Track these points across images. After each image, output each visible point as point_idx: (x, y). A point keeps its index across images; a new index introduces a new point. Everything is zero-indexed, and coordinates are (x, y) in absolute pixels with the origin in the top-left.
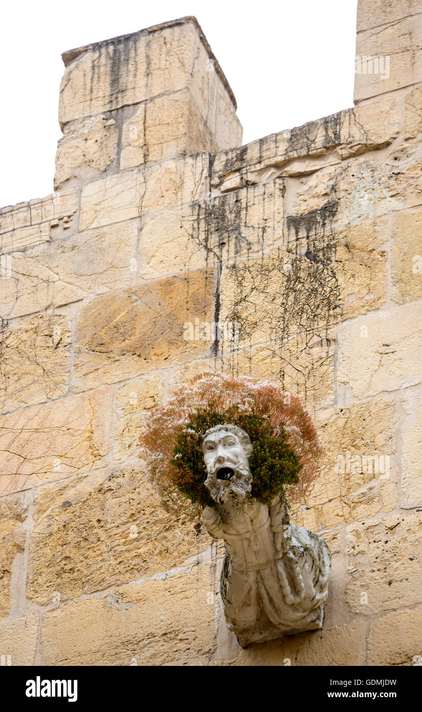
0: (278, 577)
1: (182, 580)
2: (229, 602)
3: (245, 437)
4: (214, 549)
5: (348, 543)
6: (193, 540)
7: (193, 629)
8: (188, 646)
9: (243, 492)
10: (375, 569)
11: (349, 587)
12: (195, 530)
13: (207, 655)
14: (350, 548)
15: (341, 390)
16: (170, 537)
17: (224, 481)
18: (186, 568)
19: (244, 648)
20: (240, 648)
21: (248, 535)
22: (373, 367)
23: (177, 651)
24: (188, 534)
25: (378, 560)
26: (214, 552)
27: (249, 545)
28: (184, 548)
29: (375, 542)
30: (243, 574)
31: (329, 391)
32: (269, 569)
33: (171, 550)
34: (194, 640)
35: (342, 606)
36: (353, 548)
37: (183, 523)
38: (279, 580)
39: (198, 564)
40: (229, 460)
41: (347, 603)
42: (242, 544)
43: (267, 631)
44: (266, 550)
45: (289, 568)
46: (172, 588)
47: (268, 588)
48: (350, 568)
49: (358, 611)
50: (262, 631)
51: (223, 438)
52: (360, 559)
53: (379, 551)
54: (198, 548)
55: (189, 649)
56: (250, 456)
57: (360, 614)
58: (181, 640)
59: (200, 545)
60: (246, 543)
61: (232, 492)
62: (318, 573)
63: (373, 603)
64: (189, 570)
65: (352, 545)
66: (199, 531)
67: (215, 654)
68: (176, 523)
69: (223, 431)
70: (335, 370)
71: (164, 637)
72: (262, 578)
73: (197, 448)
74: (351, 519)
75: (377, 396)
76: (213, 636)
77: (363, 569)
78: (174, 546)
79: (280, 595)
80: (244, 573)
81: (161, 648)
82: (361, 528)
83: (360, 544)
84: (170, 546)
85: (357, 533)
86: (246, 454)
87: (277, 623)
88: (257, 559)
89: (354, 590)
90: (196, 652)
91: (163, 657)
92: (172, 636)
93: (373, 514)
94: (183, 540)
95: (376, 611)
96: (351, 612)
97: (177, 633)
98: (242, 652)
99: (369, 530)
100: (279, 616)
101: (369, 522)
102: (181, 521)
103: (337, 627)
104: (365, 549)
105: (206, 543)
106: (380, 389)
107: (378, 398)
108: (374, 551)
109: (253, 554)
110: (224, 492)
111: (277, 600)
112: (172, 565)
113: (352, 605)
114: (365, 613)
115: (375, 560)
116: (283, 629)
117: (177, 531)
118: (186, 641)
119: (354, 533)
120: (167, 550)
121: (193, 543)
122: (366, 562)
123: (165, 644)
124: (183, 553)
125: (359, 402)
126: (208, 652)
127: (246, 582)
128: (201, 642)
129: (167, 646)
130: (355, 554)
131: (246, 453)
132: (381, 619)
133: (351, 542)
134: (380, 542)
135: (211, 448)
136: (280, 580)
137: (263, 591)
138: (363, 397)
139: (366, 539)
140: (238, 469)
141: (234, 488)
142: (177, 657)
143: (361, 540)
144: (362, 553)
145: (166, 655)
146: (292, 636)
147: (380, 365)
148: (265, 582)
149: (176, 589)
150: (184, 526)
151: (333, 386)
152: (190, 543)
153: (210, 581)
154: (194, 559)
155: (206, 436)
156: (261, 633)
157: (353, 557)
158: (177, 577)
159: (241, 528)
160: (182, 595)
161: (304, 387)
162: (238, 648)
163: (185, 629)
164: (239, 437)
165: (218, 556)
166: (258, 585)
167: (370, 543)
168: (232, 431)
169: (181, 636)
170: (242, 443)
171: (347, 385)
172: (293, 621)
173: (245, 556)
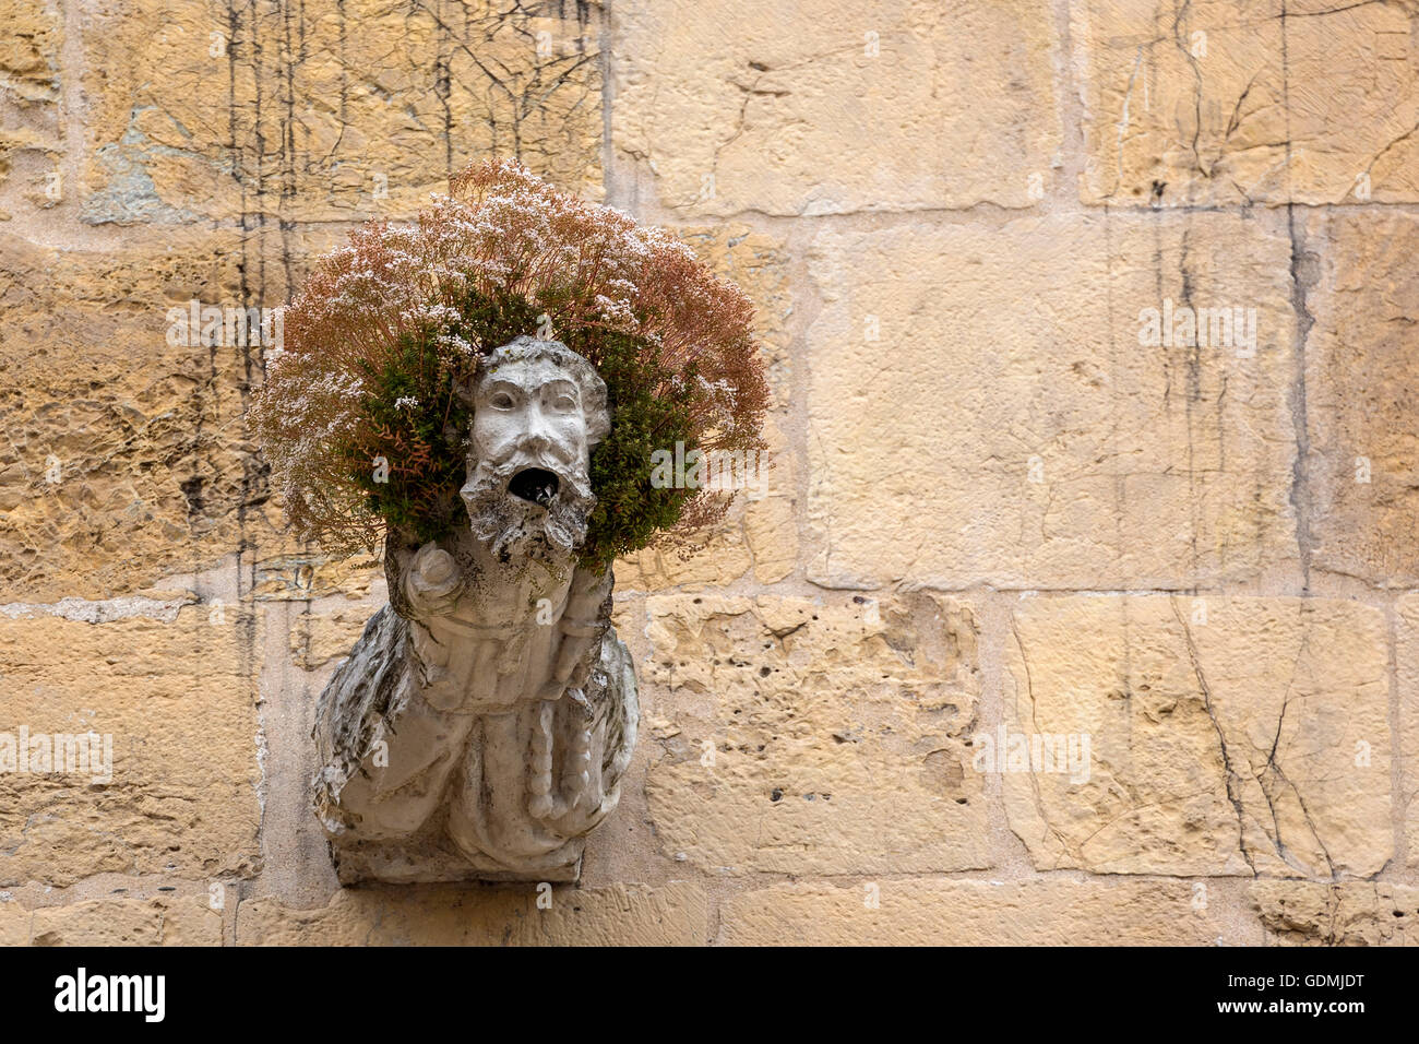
0: (530, 743)
1: (150, 637)
2: (365, 773)
3: (599, 390)
4: (247, 569)
5: (651, 647)
6: (178, 525)
7: (189, 792)
8: (174, 841)
9: (569, 543)
10: (733, 743)
11: (658, 779)
12: (184, 497)
13: (232, 881)
14: (658, 664)
15: (624, 174)
16: (103, 496)
17: (530, 505)
18: (161, 604)
19: (348, 886)
20: (335, 881)
21: (504, 634)
22: (719, 126)
23: (139, 846)
24: (162, 502)
25: (742, 719)
26: (247, 577)
27: (495, 657)
28: (153, 543)
29: (731, 662)
30: (438, 718)
31: (590, 169)
32: (513, 718)
33: (112, 537)
34: (192, 825)
35: (636, 829)
36: (668, 665)
37: (146, 466)
38: (530, 752)
39: (198, 601)
40: (555, 449)
41: (652, 823)
42: (477, 650)
43: (431, 862)
44: (529, 674)
45: (562, 725)
46: (118, 653)
47: (490, 763)
48: (658, 723)
49: (683, 856)
50: (416, 857)
51: (547, 385)
52: (687, 702)
53: (744, 694)
54: (197, 554)
55: (178, 849)
56: (597, 441)
57: (692, 867)
58: (150, 816)
59: (202, 545)
60: (488, 650)
61: (542, 539)
62: (614, 742)
63: (728, 841)
64: (170, 615)
65: (664, 656)
66: (198, 504)
67: (257, 884)
68: (123, 459)
69: (547, 362)
70: (606, 107)
71: (99, 796)
72: (483, 737)
73: (458, 389)
74: (660, 578)
75: (734, 222)
76: (251, 830)
77: (696, 735)
78: (123, 529)
79: (517, 790)
80: (444, 717)
81: (91, 826)
82: (692, 614)
83: (687, 658)
84: (107, 526)
85: (679, 626)
86: (589, 436)
87: (471, 850)
88: (497, 692)
89: (671, 792)
90: (198, 865)
91: (98, 855)
92: (126, 797)
93: (727, 579)
94: (149, 517)
95: (738, 869)
96: (663, 853)
97: (138, 791)
98: (339, 895)
99: (715, 625)
100: (492, 838)
101: (715, 601)
102: (138, 459)
103: (622, 887)
104: (705, 677)
105: (221, 545)
106: (743, 204)
107: (737, 228)
108: (728, 690)
109: (494, 678)
110: (520, 534)
111: (505, 801)
112: (116, 585)
113: (665, 832)
114: (706, 867)
115: (732, 716)
116: (481, 865)
117: (126, 484)
118: (167, 824)
119: (669, 621)
120: (98, 536)
121: (178, 534)
122: (707, 715)
123: (102, 815)
124: (151, 559)
125: (679, 226)
126: (237, 873)
127: (439, 738)
128: (211, 836)
129: (107, 825)
130: (674, 685)
131: (590, 432)
132: (750, 895)
133: (662, 647)
134: (745, 668)
135: (506, 403)
136: (532, 752)
137: (474, 770)
138: (692, 214)
139: (706, 648)
140: (570, 479)
141: (550, 528)
142: (139, 863)
143: (692, 647)
144: (694, 686)
145: (106, 850)
146: (491, 883)
147: (743, 125)
148: (491, 749)
149: (132, 660)
150: (148, 474)
151: (602, 155)
152: (172, 534)
153: (235, 663)
154: (185, 583)
155: (495, 366)
156: (411, 862)
157: (666, 693)
158: (136, 623)
159: (494, 614)
160: (151, 684)
161: (511, 136)
162: (326, 881)
163: (164, 788)
164: (582, 387)
165: (258, 592)
166: (465, 751)
167: (717, 663)
168: (572, 367)
169: (150, 804)
170: (587, 403)
171: (642, 163)
172: (520, 857)
173: (471, 679)
